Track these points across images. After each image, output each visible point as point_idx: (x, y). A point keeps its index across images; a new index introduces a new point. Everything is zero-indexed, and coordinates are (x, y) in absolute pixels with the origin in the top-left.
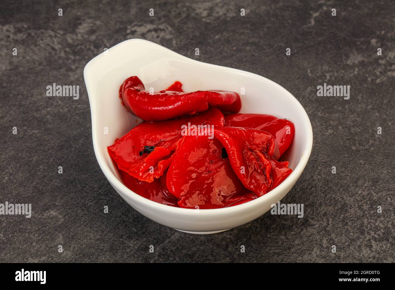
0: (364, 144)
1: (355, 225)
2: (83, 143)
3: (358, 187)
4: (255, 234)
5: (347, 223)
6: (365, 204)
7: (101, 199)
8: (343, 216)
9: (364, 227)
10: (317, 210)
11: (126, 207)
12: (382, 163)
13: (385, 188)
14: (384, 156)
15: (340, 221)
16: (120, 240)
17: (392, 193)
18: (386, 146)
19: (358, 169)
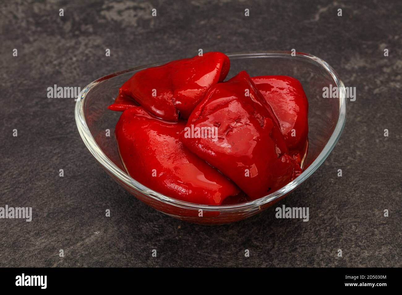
0: (341, 161)
1: (305, 252)
3: (321, 209)
4: (184, 248)
5: (296, 248)
6: (323, 230)
8: (293, 239)
9: (316, 256)
12: (357, 185)
13: (352, 214)
14: (361, 176)
15: (289, 246)
16: (26, 236)
17: (359, 220)
18: (366, 165)
19: (326, 188)
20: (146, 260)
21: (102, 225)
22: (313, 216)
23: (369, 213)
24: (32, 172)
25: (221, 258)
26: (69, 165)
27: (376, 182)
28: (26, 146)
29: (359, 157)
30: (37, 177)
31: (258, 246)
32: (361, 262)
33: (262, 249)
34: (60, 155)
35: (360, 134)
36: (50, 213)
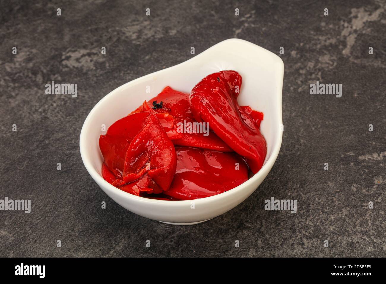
2: (27, 165)
7: (48, 216)
10: (251, 213)
11: (72, 223)
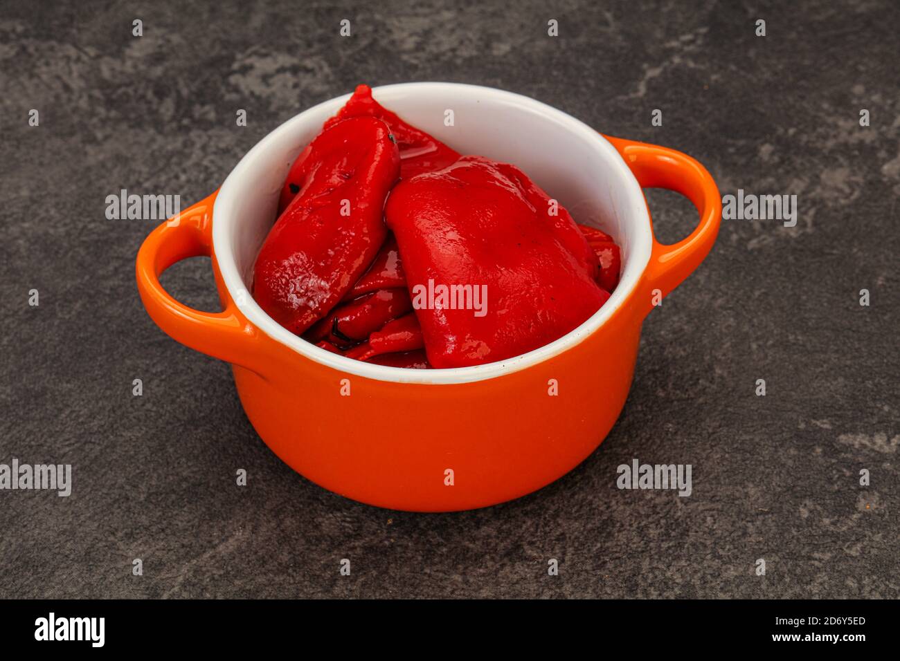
0: (686, 387)
1: (622, 569)
2: (80, 310)
4: (399, 562)
5: (605, 562)
6: (653, 526)
7: (91, 442)
8: (599, 545)
9: (640, 576)
10: (546, 525)
11: (138, 468)
12: (715, 436)
13: (707, 494)
14: (724, 419)
15: (591, 557)
16: (109, 539)
17: (720, 507)
18: (732, 396)
19: (658, 441)
20: (332, 586)
21: (248, 518)
22: (635, 498)
23: (737, 491)
24: (114, 412)
25: (468, 581)
26: (182, 398)
27: (752, 430)
28: (99, 358)
29: (720, 380)
30: (123, 421)
31: (534, 559)
32: (722, 588)
33: (542, 563)
34: (163, 377)
35: (721, 332)
36: (150, 495)
